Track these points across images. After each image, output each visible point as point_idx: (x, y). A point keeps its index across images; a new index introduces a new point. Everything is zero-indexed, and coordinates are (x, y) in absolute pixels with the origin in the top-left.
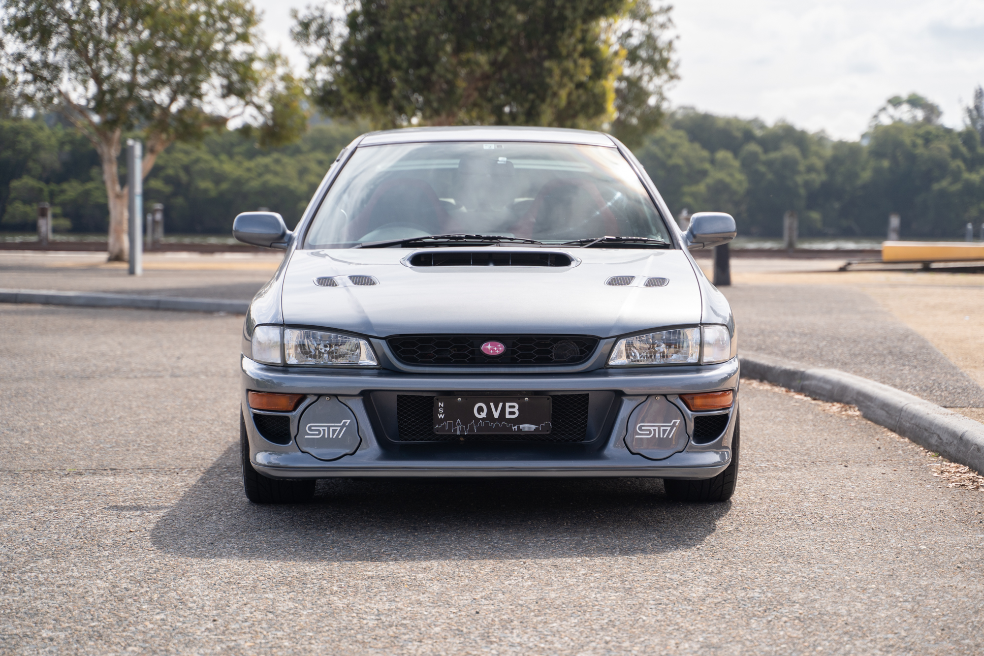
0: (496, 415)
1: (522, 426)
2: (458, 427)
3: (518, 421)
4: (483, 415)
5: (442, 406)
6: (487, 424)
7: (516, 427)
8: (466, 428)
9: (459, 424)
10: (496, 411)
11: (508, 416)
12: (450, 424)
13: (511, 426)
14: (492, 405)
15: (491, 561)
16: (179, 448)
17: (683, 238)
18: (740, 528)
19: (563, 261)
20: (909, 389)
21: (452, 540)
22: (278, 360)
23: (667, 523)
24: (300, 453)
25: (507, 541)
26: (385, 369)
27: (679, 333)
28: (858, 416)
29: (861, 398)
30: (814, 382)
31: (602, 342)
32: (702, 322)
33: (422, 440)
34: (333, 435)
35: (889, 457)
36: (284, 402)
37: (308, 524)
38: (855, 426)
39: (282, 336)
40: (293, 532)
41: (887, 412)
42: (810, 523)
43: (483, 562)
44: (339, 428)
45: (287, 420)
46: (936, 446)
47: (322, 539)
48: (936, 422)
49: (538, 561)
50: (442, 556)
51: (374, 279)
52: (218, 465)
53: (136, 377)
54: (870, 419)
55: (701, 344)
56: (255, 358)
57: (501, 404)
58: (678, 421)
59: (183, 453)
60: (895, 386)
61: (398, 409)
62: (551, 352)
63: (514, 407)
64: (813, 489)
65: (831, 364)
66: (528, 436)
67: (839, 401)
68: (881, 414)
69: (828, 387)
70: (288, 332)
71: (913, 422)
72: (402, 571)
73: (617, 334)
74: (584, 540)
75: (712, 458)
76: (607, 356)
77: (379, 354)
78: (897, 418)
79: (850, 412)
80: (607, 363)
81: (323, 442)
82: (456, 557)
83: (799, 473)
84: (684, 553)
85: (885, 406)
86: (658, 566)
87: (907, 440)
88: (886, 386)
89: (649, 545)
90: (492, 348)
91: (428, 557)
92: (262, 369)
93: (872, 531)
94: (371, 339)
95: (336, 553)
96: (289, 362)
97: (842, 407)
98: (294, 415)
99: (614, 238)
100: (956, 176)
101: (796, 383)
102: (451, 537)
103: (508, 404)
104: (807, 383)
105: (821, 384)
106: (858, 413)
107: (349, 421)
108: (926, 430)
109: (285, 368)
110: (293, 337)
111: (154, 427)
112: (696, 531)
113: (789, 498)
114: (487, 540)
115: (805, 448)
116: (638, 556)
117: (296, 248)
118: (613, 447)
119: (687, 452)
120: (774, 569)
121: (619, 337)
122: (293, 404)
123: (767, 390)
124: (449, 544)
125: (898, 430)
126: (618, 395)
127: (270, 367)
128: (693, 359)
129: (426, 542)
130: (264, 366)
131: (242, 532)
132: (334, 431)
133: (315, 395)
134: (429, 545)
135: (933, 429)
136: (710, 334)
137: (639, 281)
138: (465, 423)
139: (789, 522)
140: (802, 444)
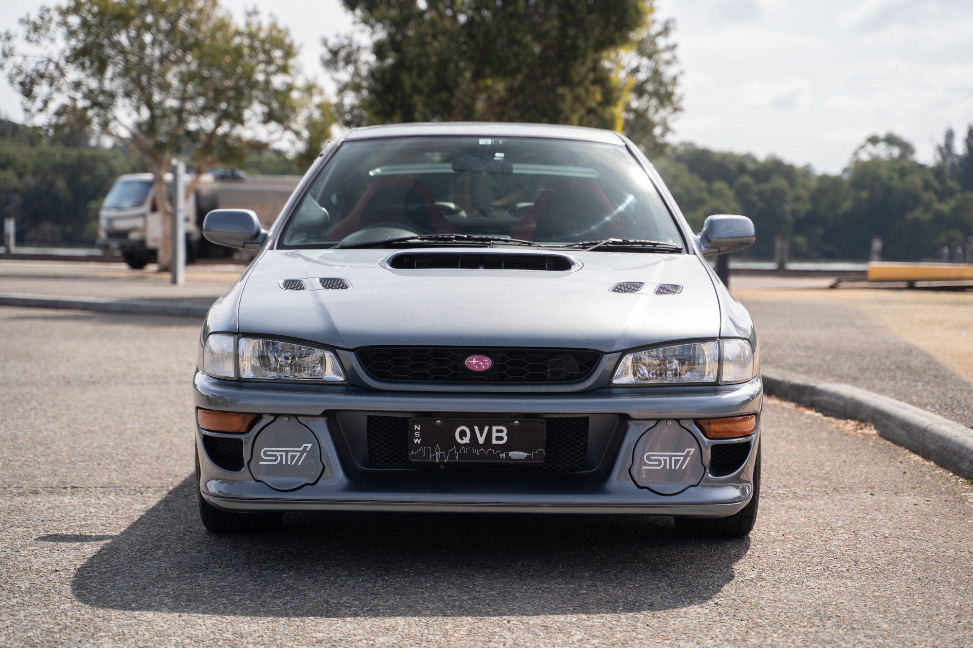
0: (481, 440)
1: (511, 454)
2: (437, 454)
3: (505, 448)
4: (466, 440)
5: (419, 429)
6: (470, 451)
7: (504, 455)
8: (447, 455)
9: (437, 451)
10: (481, 436)
11: (494, 442)
12: (427, 450)
13: (498, 453)
14: (476, 428)
15: (469, 618)
17: (696, 242)
18: (764, 575)
19: (562, 264)
20: (928, 408)
21: (427, 588)
22: (232, 374)
23: (678, 567)
24: (254, 481)
25: (491, 589)
26: (353, 386)
27: (694, 348)
28: (874, 435)
29: (877, 416)
30: (825, 398)
31: (606, 357)
32: (722, 335)
33: (396, 467)
34: (292, 461)
35: (918, 483)
36: (237, 424)
37: (265, 563)
38: (874, 446)
39: (237, 346)
40: (245, 573)
41: (908, 432)
42: (844, 569)
43: (458, 619)
44: (298, 454)
45: (239, 443)
46: (969, 472)
47: (276, 583)
48: (967, 445)
49: (525, 619)
50: (413, 610)
51: (347, 282)
52: (190, 483)
53: (141, 383)
54: (888, 439)
55: (720, 361)
56: (207, 371)
57: (487, 428)
58: (693, 450)
59: (157, 468)
60: (913, 403)
61: (368, 431)
62: (546, 368)
63: (501, 431)
64: (840, 523)
65: (841, 378)
66: (518, 465)
67: (853, 419)
68: (901, 433)
69: (841, 403)
70: (243, 342)
71: (939, 444)
72: (360, 632)
73: (623, 348)
74: (581, 588)
75: (731, 493)
76: (610, 373)
77: (347, 368)
78: (920, 440)
79: (866, 431)
80: (610, 381)
81: (282, 469)
82: (428, 612)
83: (822, 502)
84: (699, 610)
85: (906, 426)
86: (669, 629)
87: (932, 463)
88: (903, 404)
89: (659, 597)
90: (477, 363)
91: (394, 612)
92: (214, 384)
93: (919, 583)
94: (338, 351)
95: (286, 604)
96: (243, 376)
97: (857, 425)
98: (247, 440)
99: (621, 240)
100: (928, 206)
101: (807, 398)
102: (426, 582)
103: (495, 428)
104: (817, 398)
105: (833, 400)
106: (875, 432)
107: (310, 445)
108: (955, 454)
109: (239, 383)
110: (248, 347)
111: (137, 438)
112: (712, 578)
113: (814, 535)
114: (467, 587)
115: (824, 472)
116: (645, 613)
117: (270, 248)
118: (617, 479)
119: (703, 486)
120: (812, 636)
121: (625, 352)
122: (246, 425)
123: (775, 405)
124: (423, 593)
125: (921, 452)
126: (624, 419)
127: (223, 382)
128: (710, 378)
129: (396, 589)
130: (216, 381)
131: (186, 572)
132: (293, 457)
133: (272, 414)
134: (398, 594)
135: (964, 452)
136: (731, 349)
137: (648, 290)
138: (444, 449)
139: (820, 568)
140: (821, 467)
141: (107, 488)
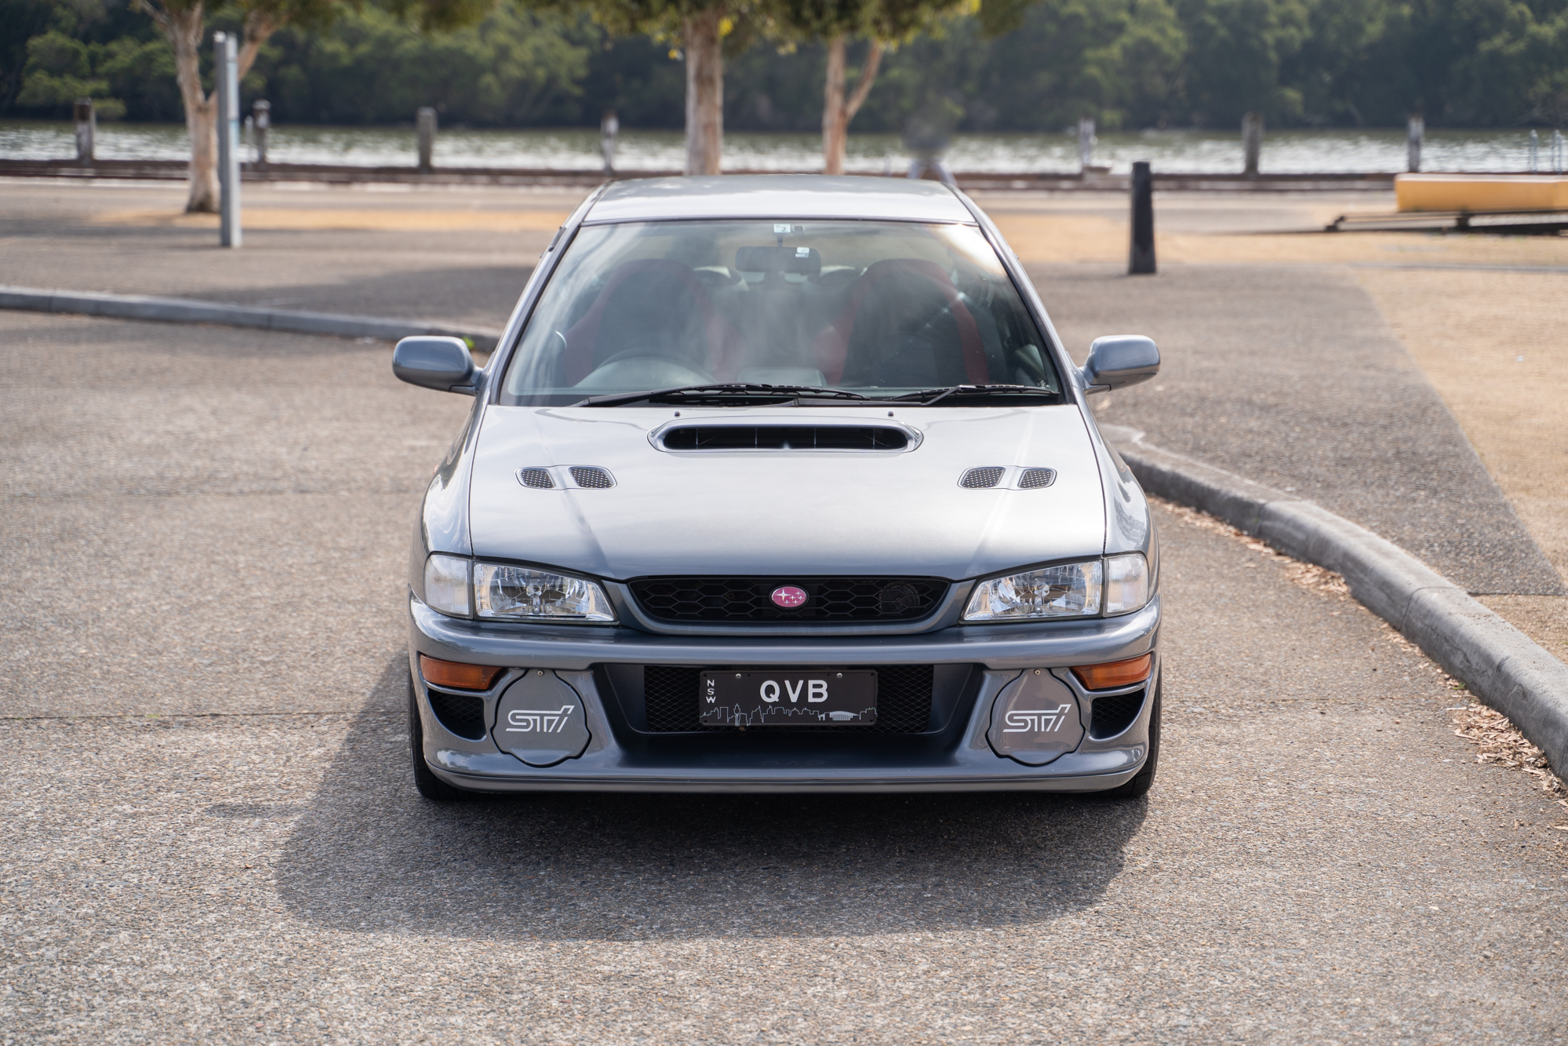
0: (794, 698)
1: (832, 714)
2: (737, 715)
3: (826, 707)
4: (775, 698)
5: (713, 684)
6: (779, 712)
7: (823, 716)
8: (749, 716)
9: (737, 711)
10: (794, 692)
11: (811, 699)
12: (724, 711)
13: (816, 713)
14: (787, 683)
15: (786, 940)
16: (313, 666)
17: (1077, 377)
18: (1160, 861)
19: (893, 439)
20: (1423, 551)
21: (727, 891)
22: (465, 610)
23: (1050, 850)
24: (500, 756)
25: (811, 893)
26: (626, 629)
27: (1071, 569)
28: (1344, 594)
29: (1349, 565)
30: (1278, 525)
31: (954, 588)
32: (1106, 552)
33: (682, 729)
34: (548, 728)
35: (1389, 689)
36: (473, 677)
37: (511, 852)
38: (1339, 617)
39: (471, 574)
40: (490, 870)
41: (1389, 596)
42: (1265, 850)
43: (775, 941)
44: (557, 718)
45: (479, 702)
46: (1461, 670)
47: (533, 885)
48: (1462, 630)
49: (858, 940)
50: (714, 928)
51: (609, 476)
54: (1362, 603)
55: (1104, 584)
56: (429, 602)
57: (801, 683)
58: (1069, 706)
60: (1401, 541)
61: (646, 685)
62: (877, 602)
63: (820, 686)
64: (1272, 768)
65: (1306, 485)
66: (843, 729)
67: (1316, 563)
68: (1379, 596)
69: (1301, 536)
70: (478, 567)
71: (1427, 622)
72: (655, 963)
73: (977, 574)
74: (925, 888)
75: (1115, 759)
76: (962, 604)
77: (617, 602)
78: (1404, 610)
79: (1332, 587)
80: (961, 618)
81: (534, 739)
82: (734, 932)
83: (1251, 728)
84: (1075, 922)
85: (1386, 586)
86: (1036, 953)
87: (1417, 650)
88: (1387, 544)
89: (1024, 903)
90: (787, 597)
91: (691, 931)
92: (445, 624)
93: (1357, 870)
94: (605, 582)
95: (553, 920)
96: (481, 614)
97: (1321, 576)
98: (489, 698)
99: (974, 387)
100: (1518, 30)
101: (1251, 522)
102: (725, 882)
103: (811, 683)
104: (1267, 523)
105: (1289, 529)
106: (1344, 589)
107: (572, 707)
108: (1447, 640)
109: (474, 623)
110: (486, 575)
112: (1094, 868)
113: (1235, 789)
114: (780, 889)
115: (1262, 670)
116: (1006, 927)
117: (489, 403)
118: (968, 749)
119: (1080, 753)
120: (1211, 959)
121: (979, 579)
122: (487, 681)
124: (724, 900)
125: (1404, 629)
126: (976, 672)
127: (455, 621)
128: (1090, 610)
129: (689, 894)
130: (447, 619)
131: (413, 869)
132: (550, 722)
133: (521, 668)
134: (693, 903)
135: (1457, 641)
136: (1118, 568)
137: (1010, 479)
138: (746, 709)
139: (1235, 848)
140: (1258, 661)
141: (261, 716)
